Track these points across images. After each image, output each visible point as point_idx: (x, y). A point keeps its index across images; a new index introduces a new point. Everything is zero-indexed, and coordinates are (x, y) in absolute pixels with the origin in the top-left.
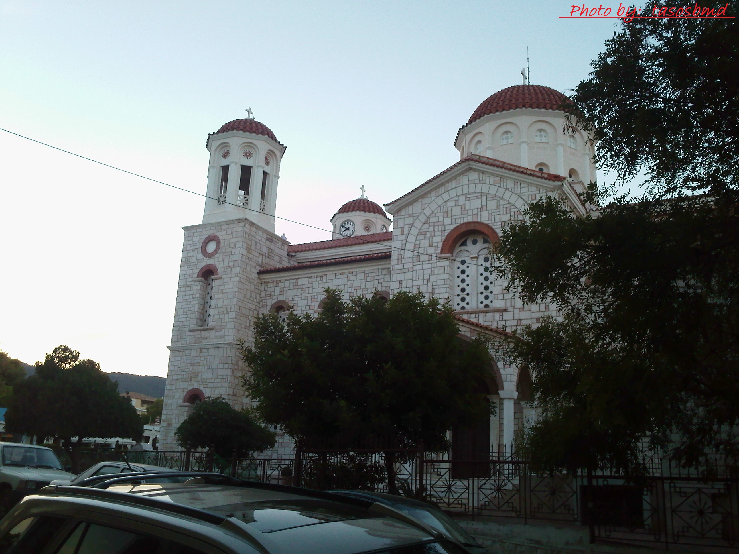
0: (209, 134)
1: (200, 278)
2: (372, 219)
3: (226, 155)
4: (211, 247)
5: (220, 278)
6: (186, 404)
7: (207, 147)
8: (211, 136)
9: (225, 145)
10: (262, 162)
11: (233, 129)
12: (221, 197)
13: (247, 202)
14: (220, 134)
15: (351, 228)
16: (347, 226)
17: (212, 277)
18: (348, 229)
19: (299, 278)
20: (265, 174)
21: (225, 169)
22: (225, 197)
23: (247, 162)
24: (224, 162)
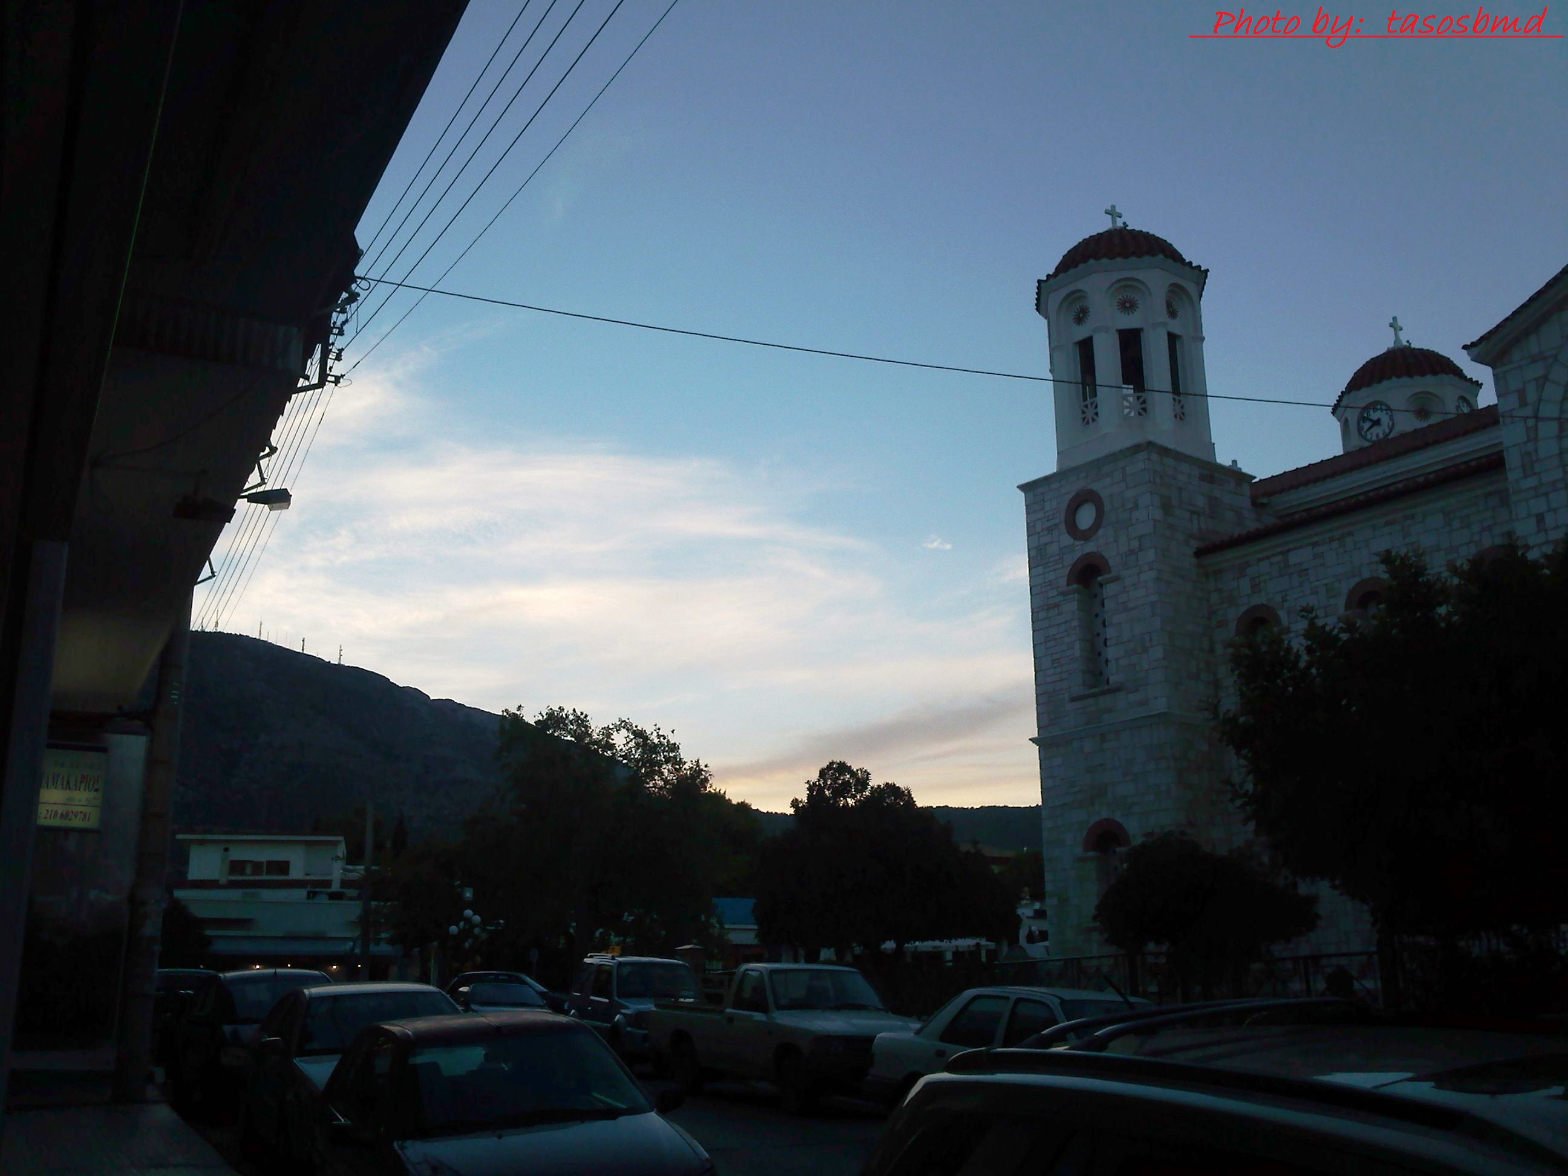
0: (1039, 281)
1: (1075, 586)
2: (1430, 389)
3: (1081, 317)
4: (1086, 517)
5: (1117, 579)
6: (1091, 854)
7: (1037, 310)
8: (1043, 285)
9: (1076, 296)
10: (1163, 316)
11: (1085, 259)
12: (1086, 406)
13: (1143, 406)
14: (1061, 276)
15: (1385, 419)
16: (1374, 416)
17: (1099, 579)
18: (1377, 423)
19: (1289, 550)
20: (1172, 338)
21: (1086, 347)
22: (1094, 405)
23: (1130, 321)
24: (1081, 333)
